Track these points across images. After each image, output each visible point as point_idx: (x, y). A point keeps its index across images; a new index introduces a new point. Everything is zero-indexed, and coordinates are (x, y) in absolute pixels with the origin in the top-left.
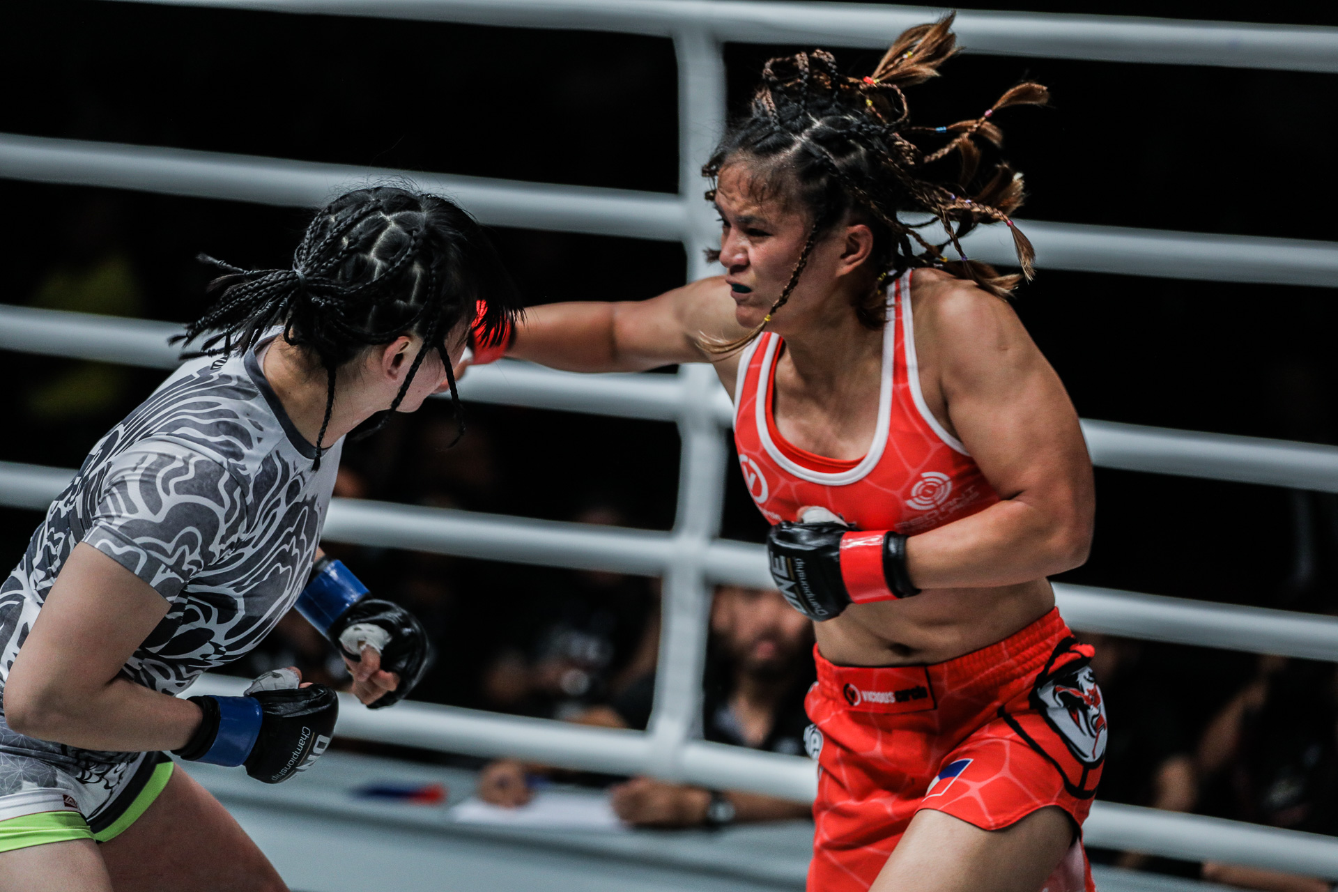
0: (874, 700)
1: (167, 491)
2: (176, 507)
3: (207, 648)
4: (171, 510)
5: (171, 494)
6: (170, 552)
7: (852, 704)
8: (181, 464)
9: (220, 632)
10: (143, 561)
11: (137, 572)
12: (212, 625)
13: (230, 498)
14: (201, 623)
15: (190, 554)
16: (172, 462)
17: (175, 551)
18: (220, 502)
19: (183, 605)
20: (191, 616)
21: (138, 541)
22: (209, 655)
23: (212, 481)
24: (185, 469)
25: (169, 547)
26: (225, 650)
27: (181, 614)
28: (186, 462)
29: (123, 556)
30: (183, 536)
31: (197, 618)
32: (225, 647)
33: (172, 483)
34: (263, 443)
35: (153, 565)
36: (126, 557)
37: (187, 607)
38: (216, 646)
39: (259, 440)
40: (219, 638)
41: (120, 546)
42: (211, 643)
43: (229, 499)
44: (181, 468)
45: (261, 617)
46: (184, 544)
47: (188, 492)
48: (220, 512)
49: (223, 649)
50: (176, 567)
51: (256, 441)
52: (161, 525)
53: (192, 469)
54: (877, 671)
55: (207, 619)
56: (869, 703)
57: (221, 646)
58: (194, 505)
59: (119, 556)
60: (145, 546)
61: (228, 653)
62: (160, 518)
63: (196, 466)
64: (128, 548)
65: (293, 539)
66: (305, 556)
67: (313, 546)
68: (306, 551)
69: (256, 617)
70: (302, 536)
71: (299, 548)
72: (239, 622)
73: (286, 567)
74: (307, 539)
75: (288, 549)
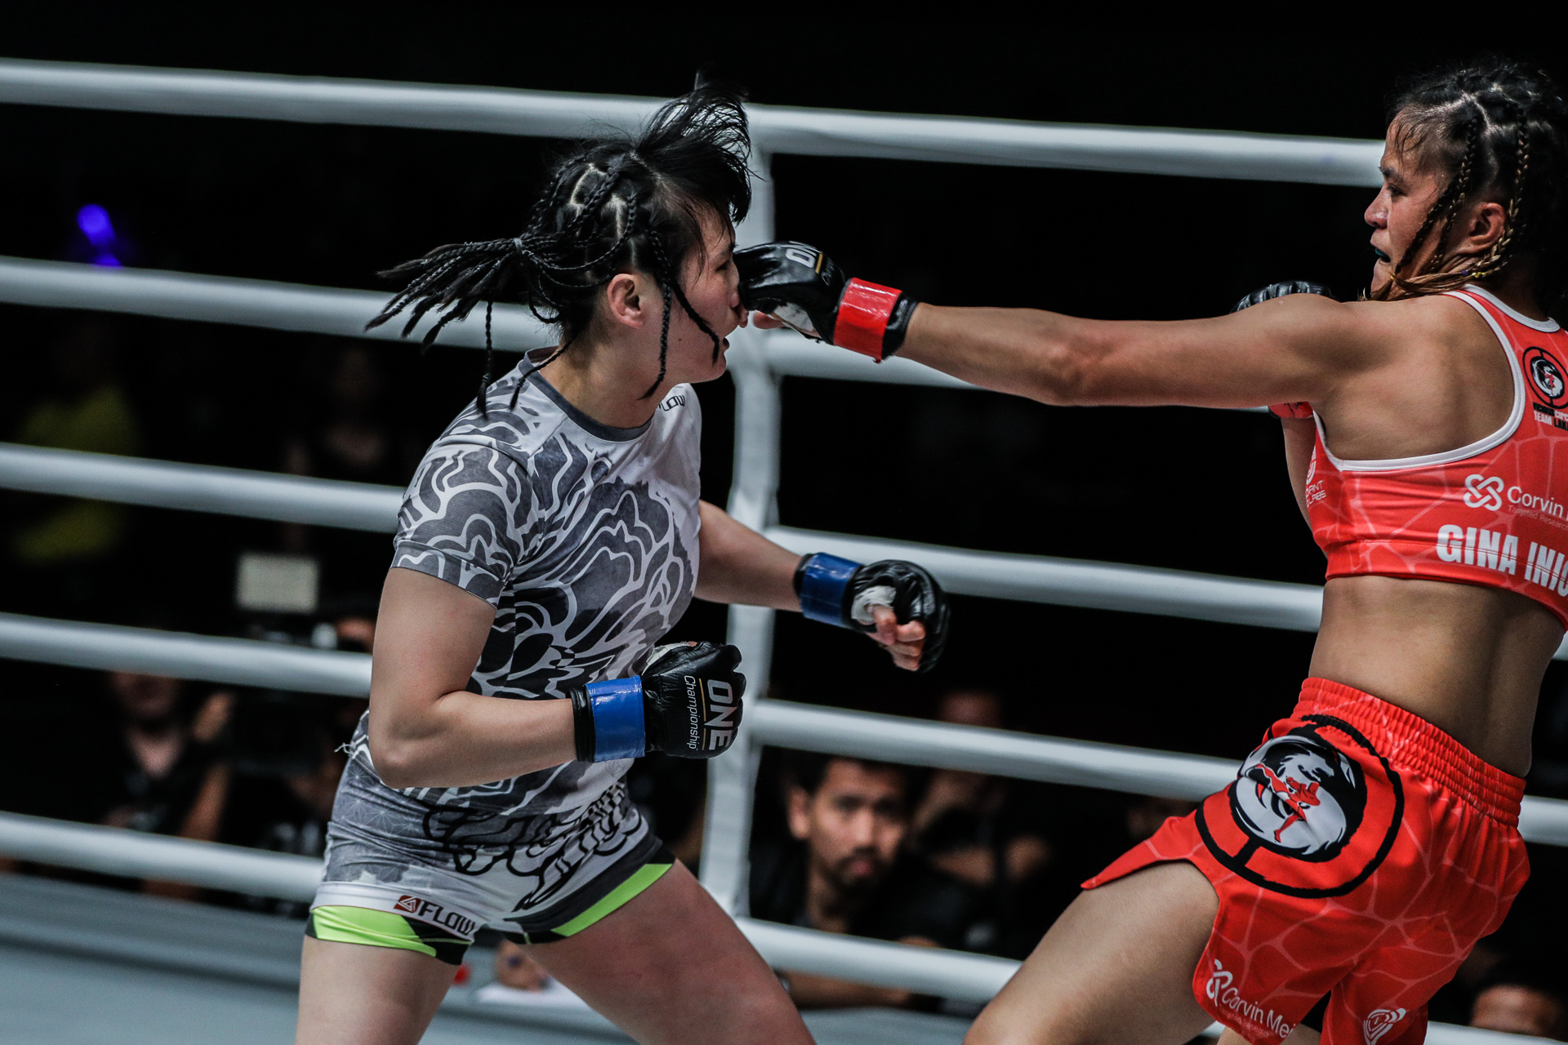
1: (441, 488)
2: (454, 499)
3: (551, 654)
4: (450, 503)
5: (446, 489)
6: (464, 546)
8: (452, 462)
9: (558, 632)
10: (442, 562)
11: (440, 575)
12: (547, 628)
13: (504, 475)
14: (536, 630)
15: (488, 545)
16: (443, 463)
17: (469, 543)
18: (497, 483)
19: (513, 615)
20: (524, 625)
21: (431, 543)
22: (558, 661)
23: (482, 466)
24: (456, 464)
25: (461, 540)
26: (572, 652)
27: (513, 624)
28: (455, 459)
29: (422, 563)
30: (470, 526)
31: (529, 625)
32: (571, 648)
33: (445, 481)
34: (540, 426)
35: (455, 564)
36: (425, 564)
37: (517, 617)
38: (561, 649)
39: (537, 425)
40: (559, 639)
41: (417, 556)
42: (553, 647)
43: (504, 477)
44: (452, 465)
45: (600, 610)
46: (476, 534)
47: (461, 482)
48: (500, 492)
49: (569, 651)
50: (478, 561)
51: (534, 426)
52: (445, 521)
53: (461, 465)
55: (541, 623)
57: (566, 649)
58: (470, 492)
59: (418, 565)
60: (441, 545)
61: (577, 656)
62: (441, 514)
63: (464, 459)
64: (424, 555)
65: (621, 523)
66: (656, 547)
67: (669, 538)
68: (657, 542)
69: (595, 610)
70: (638, 523)
71: (637, 536)
72: (576, 618)
73: (618, 552)
74: (652, 529)
75: (614, 532)
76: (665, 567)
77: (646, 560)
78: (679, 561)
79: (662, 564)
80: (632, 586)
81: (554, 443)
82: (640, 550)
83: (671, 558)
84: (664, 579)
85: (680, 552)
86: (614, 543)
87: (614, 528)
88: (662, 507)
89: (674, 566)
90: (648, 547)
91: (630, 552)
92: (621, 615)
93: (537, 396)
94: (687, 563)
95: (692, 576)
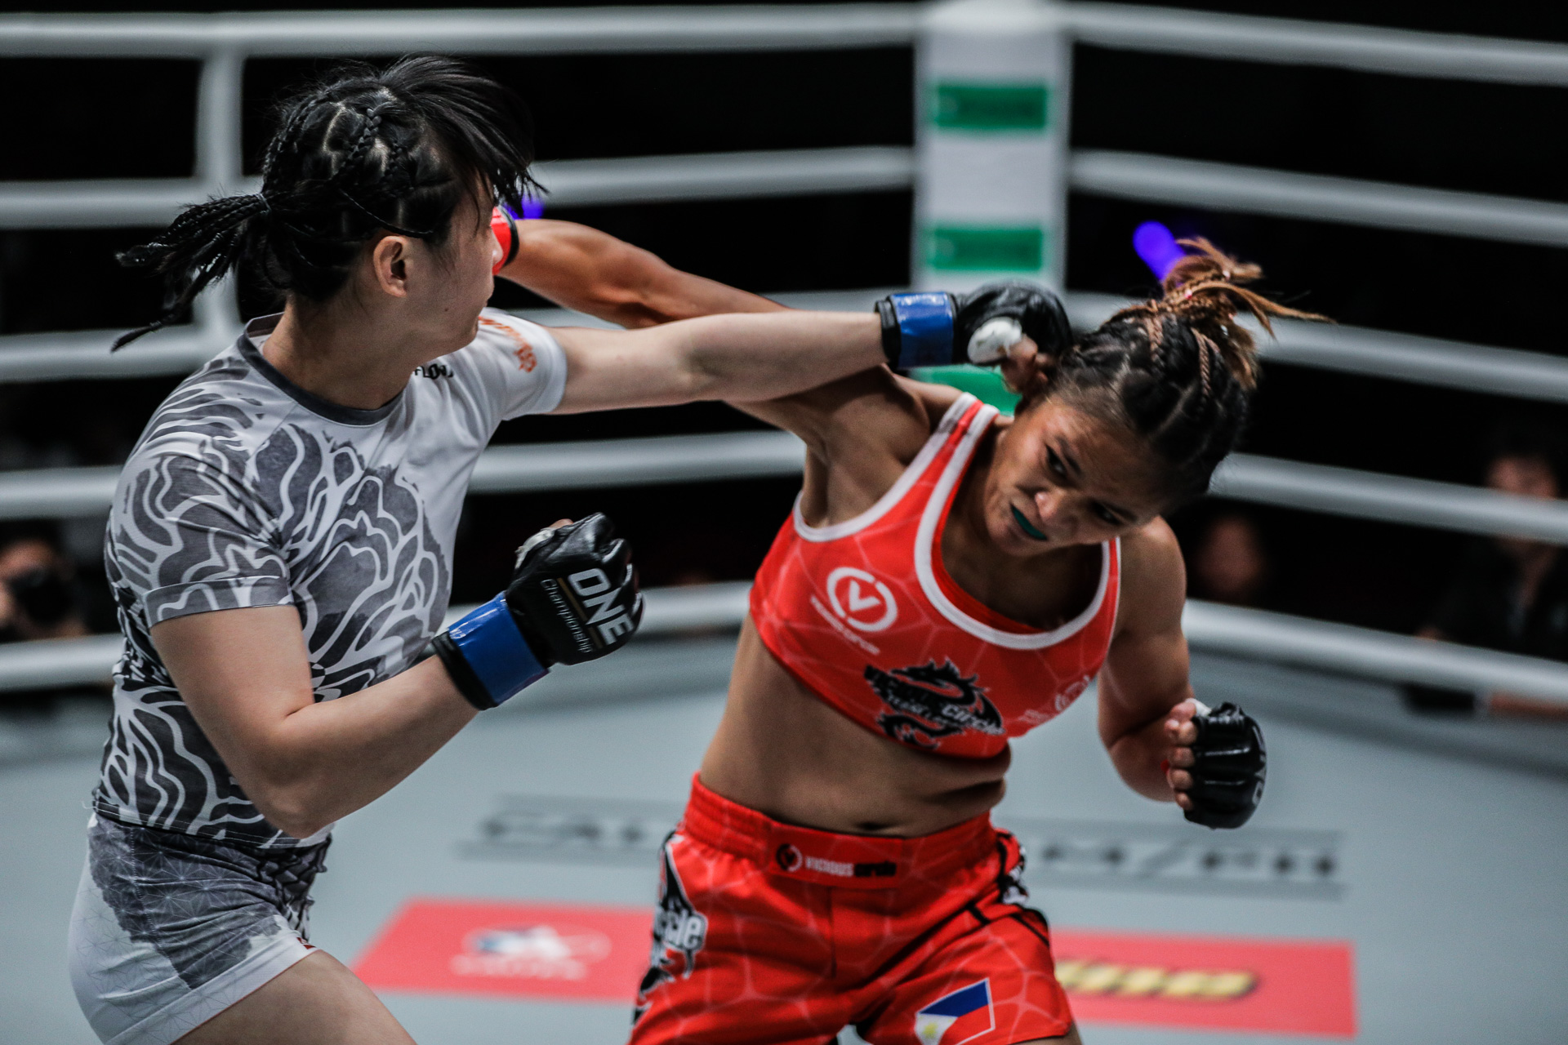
0: (820, 869)
5: (164, 514)
7: (785, 868)
8: (157, 475)
16: (148, 479)
21: (186, 579)
24: (161, 479)
26: (321, 668)
28: (158, 472)
33: (158, 502)
34: (265, 418)
39: (261, 416)
45: (343, 614)
47: (178, 501)
51: (257, 418)
52: (185, 550)
54: (839, 837)
56: (812, 872)
61: (329, 671)
62: (177, 544)
65: (361, 514)
66: (403, 540)
67: (417, 531)
68: (404, 534)
69: (337, 614)
70: (382, 513)
71: (382, 528)
72: (318, 625)
73: (360, 547)
74: (398, 519)
75: (354, 525)
76: (415, 564)
77: (393, 556)
78: (431, 556)
79: (412, 559)
80: (379, 585)
81: (282, 434)
82: (385, 544)
83: (421, 554)
84: (416, 578)
85: (430, 545)
86: (355, 537)
87: (353, 520)
88: (409, 494)
89: (426, 562)
90: (394, 541)
91: (373, 547)
92: (367, 618)
93: (257, 382)
94: (440, 558)
95: (447, 573)
